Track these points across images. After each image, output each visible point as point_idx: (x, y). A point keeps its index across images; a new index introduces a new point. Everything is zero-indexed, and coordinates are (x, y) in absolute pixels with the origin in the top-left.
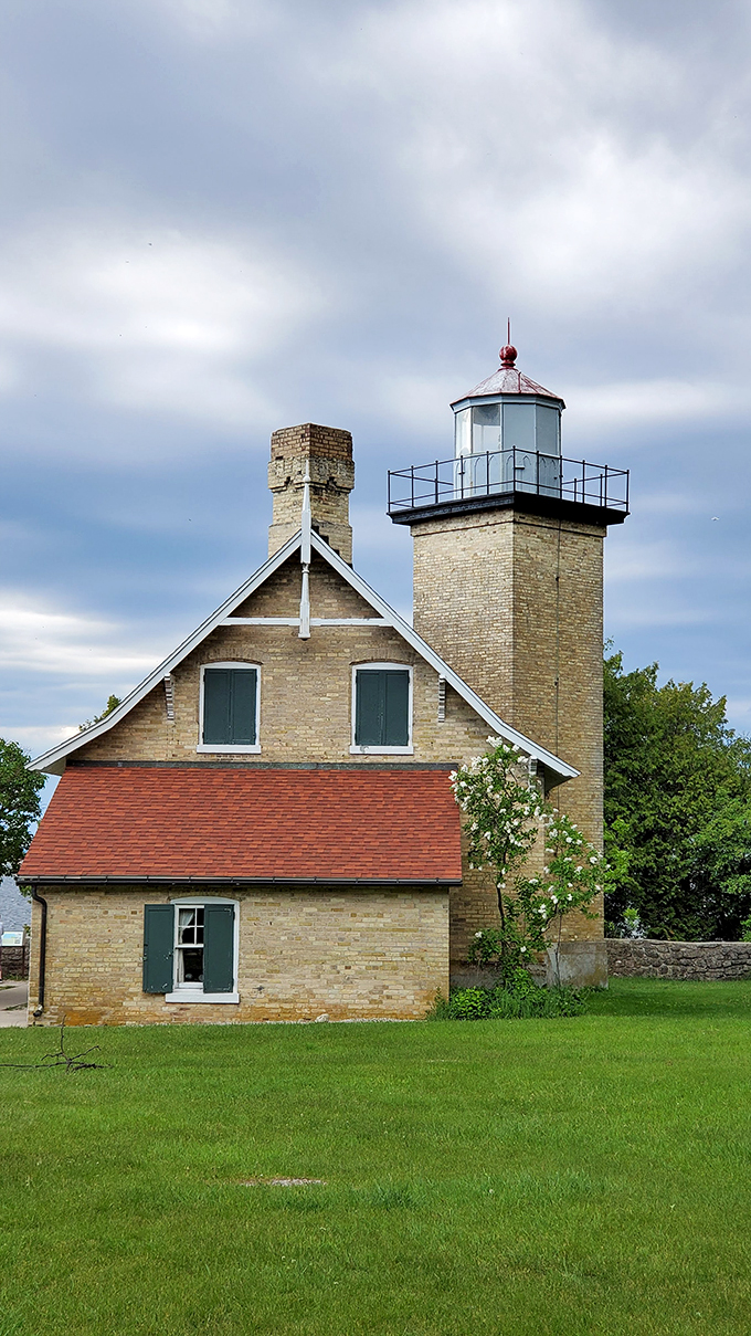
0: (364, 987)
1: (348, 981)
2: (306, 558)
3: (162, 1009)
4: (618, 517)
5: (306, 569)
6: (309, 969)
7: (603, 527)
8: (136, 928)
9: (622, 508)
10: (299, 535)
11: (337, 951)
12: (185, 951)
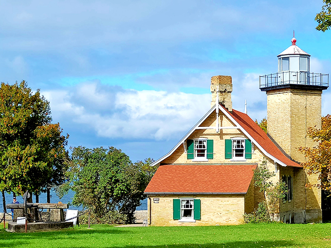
0: (224, 218)
1: (221, 217)
2: (217, 111)
3: (177, 223)
4: (325, 88)
5: (217, 114)
6: (211, 214)
7: (321, 91)
8: (172, 205)
9: (326, 85)
10: (215, 106)
11: (218, 210)
12: (185, 210)
